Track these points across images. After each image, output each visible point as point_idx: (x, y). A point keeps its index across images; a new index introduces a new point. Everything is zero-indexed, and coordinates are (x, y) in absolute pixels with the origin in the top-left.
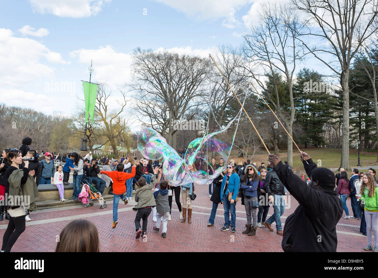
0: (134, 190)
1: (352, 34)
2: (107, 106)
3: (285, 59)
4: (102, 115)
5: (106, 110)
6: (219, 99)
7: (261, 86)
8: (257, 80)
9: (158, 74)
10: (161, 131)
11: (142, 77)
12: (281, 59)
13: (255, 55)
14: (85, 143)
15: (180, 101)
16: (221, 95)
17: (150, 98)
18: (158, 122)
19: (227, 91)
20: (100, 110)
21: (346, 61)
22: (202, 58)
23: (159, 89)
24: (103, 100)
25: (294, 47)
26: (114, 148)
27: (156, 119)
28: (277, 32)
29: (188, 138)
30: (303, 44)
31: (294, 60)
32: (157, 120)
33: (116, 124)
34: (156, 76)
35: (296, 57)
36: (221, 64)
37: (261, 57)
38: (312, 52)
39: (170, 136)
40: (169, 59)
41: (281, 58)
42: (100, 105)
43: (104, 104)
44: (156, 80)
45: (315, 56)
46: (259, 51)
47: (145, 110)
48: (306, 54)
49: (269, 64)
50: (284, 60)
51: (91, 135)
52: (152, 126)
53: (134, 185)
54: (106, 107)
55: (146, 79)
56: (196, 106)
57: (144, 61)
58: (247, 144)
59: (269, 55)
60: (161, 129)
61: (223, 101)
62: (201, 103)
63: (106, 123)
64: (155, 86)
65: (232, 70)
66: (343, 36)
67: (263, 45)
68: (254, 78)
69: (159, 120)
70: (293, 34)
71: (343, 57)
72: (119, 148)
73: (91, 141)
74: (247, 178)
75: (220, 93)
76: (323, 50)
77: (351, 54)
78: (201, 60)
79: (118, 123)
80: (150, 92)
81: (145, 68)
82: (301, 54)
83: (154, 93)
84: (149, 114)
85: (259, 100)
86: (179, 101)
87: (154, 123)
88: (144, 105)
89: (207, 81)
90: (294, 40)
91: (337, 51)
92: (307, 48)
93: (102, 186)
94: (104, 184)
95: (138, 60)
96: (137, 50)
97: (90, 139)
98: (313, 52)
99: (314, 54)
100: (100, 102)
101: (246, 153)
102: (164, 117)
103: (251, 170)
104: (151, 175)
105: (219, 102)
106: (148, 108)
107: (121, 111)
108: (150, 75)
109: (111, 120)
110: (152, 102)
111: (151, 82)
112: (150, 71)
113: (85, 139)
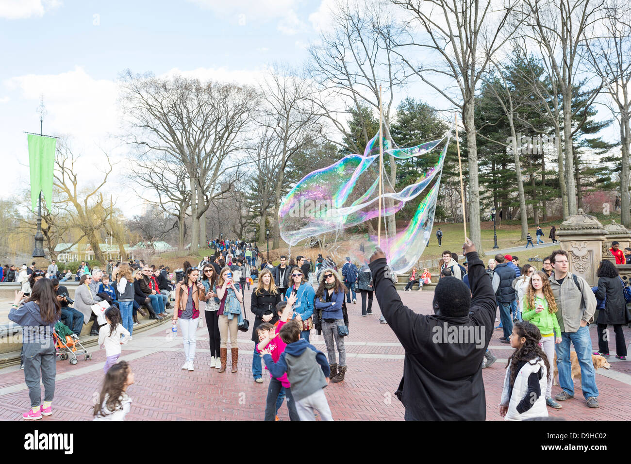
0: (135, 322)
1: (475, 44)
2: (76, 175)
3: (376, 84)
4: (68, 191)
5: (75, 183)
6: (274, 154)
7: (341, 130)
8: (333, 120)
9: (165, 115)
10: (178, 214)
11: (139, 122)
12: (370, 86)
13: (329, 80)
14: (40, 244)
15: (208, 160)
16: (277, 147)
18: (172, 197)
19: (286, 139)
20: (63, 184)
21: (468, 86)
22: (240, 86)
23: (169, 141)
24: (68, 165)
25: (390, 65)
26: (95, 248)
27: (168, 193)
28: (362, 41)
29: (225, 222)
30: (403, 59)
31: (391, 86)
32: (170, 195)
33: (97, 206)
34: (163, 118)
35: (394, 82)
36: (273, 94)
37: (339, 83)
38: (417, 73)
39: (194, 221)
40: (185, 89)
41: (370, 84)
42: (63, 173)
43: (72, 171)
44: (163, 125)
45: (423, 79)
46: (334, 72)
47: (147, 177)
48: (407, 76)
49: (351, 94)
50: (374, 86)
51: (49, 227)
52: (162, 205)
53: (134, 314)
54: (75, 177)
55: (146, 124)
56: (236, 168)
57: (140, 94)
59: (351, 79)
60: (178, 209)
61: (281, 157)
62: (244, 162)
63: (77, 205)
64: (163, 136)
65: (292, 104)
66: (462, 46)
67: (340, 62)
68: (329, 116)
69: (174, 193)
70: (386, 44)
71: (465, 81)
72: (103, 247)
73: (51, 239)
74: (324, 291)
75: (274, 143)
76: (434, 70)
77: (476, 75)
78: (239, 89)
79: (99, 204)
80: (153, 148)
81: (143, 106)
82: (400, 76)
83: (161, 148)
84: (154, 184)
85: (339, 152)
86: (206, 159)
87: (165, 198)
88: (145, 170)
89: (252, 125)
90: (388, 54)
91: (455, 71)
92: (410, 66)
93: (78, 321)
94: (80, 319)
95: (129, 91)
96: (125, 74)
97: (49, 234)
98: (419, 73)
99: (421, 76)
100: (63, 168)
102: (182, 188)
103: (330, 276)
104: (165, 294)
105: (274, 158)
106: (153, 174)
107: (103, 181)
108: (153, 117)
109: (85, 198)
110: (159, 164)
111: (155, 130)
112: (151, 109)
113: (39, 236)
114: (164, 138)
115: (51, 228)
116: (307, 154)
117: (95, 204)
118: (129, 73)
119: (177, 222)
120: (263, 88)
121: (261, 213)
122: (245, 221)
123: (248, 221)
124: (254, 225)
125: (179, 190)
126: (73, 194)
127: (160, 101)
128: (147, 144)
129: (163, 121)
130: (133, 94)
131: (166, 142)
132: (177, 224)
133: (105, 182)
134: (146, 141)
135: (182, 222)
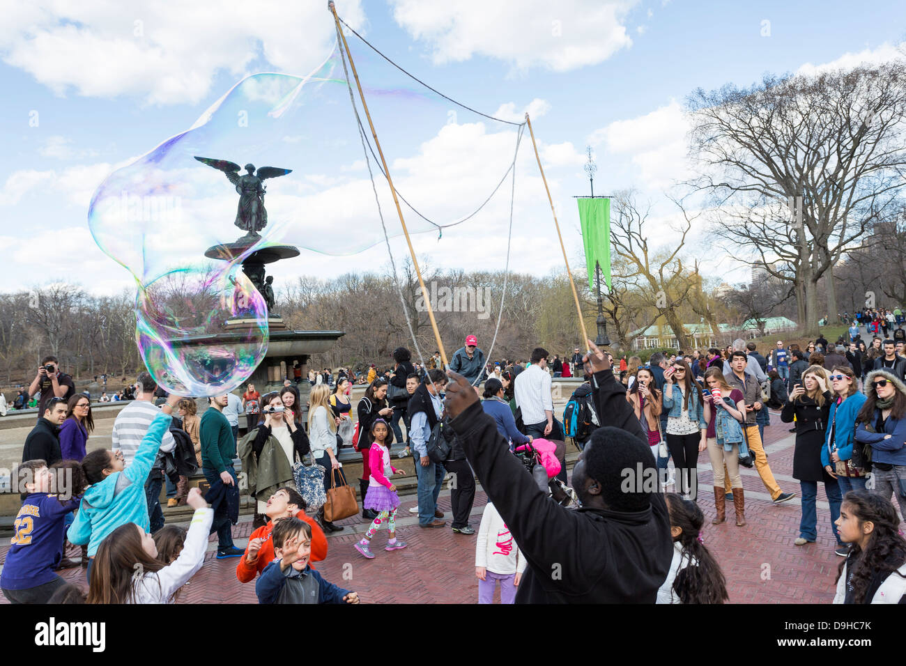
2: (646, 239)
4: (638, 261)
5: (645, 249)
10: (793, 275)
11: (714, 158)
14: (603, 330)
18: (782, 253)
20: (631, 252)
22: (875, 67)
23: (760, 176)
24: (634, 227)
26: (677, 330)
27: (776, 248)
32: (779, 251)
33: (674, 277)
34: (754, 144)
39: (809, 285)
42: (629, 239)
43: (640, 236)
44: (755, 155)
47: (744, 231)
51: (616, 309)
52: (767, 266)
54: (645, 243)
55: (724, 158)
56: (871, 199)
57: (718, 118)
60: (792, 270)
63: (650, 277)
64: (751, 170)
69: (784, 248)
72: (690, 328)
73: (620, 322)
78: (874, 74)
79: (677, 274)
80: (738, 189)
81: (722, 133)
83: (748, 188)
84: (752, 238)
87: (770, 256)
88: (738, 221)
95: (703, 117)
96: (695, 96)
97: (618, 316)
100: (629, 233)
103: (883, 384)
106: (749, 225)
107: (681, 243)
108: (738, 145)
109: (659, 268)
110: (756, 210)
111: (737, 163)
112: (736, 136)
113: (600, 321)
114: (753, 173)
115: (618, 309)
117: (671, 275)
118: (700, 93)
119: (792, 289)
125: (791, 243)
126: (644, 265)
127: (748, 121)
128: (728, 186)
129: (753, 147)
130: (709, 120)
131: (755, 177)
132: (794, 292)
133: (683, 244)
134: (727, 181)
135: (801, 287)
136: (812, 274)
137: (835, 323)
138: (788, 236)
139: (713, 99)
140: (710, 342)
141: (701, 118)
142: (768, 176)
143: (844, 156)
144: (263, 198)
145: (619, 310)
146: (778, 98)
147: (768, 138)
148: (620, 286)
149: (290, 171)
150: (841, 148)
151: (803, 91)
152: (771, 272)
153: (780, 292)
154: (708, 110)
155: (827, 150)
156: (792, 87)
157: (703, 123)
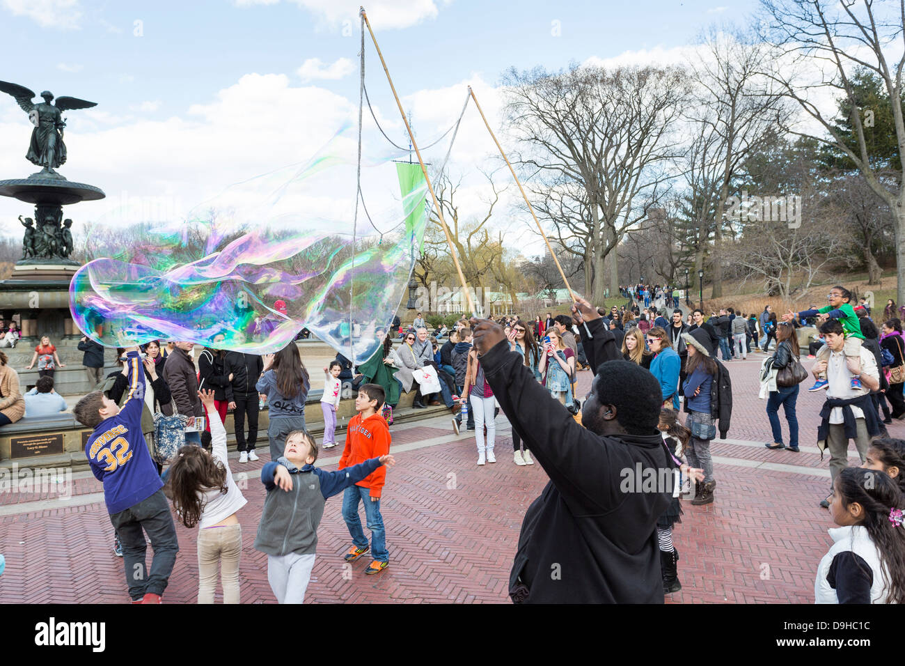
3: (875, 33)
4: (448, 228)
5: (455, 218)
6: (714, 161)
7: (813, 115)
8: (801, 102)
9: (560, 123)
10: (583, 252)
11: (524, 135)
12: (864, 37)
13: (791, 38)
14: (414, 293)
16: (718, 153)
17: (550, 178)
18: (575, 230)
19: (730, 138)
20: (442, 219)
22: (663, 68)
23: (563, 157)
24: (447, 196)
27: (570, 225)
29: (647, 261)
32: (572, 227)
33: (481, 246)
34: (558, 127)
36: (711, 74)
37: (808, 41)
39: (597, 260)
40: (583, 84)
41: (865, 34)
43: (451, 204)
44: (558, 136)
46: (801, 24)
47: (543, 207)
49: (832, 55)
50: (872, 37)
51: (427, 274)
52: (562, 242)
54: (455, 211)
55: (533, 136)
56: (653, 186)
57: (528, 98)
58: (787, 262)
59: (830, 31)
60: (583, 246)
61: (724, 167)
62: (664, 177)
63: (459, 246)
64: (554, 150)
65: (739, 84)
68: (793, 96)
69: (577, 225)
73: (429, 286)
78: (661, 74)
79: (484, 243)
80: (543, 167)
81: (531, 112)
83: (552, 167)
84: (551, 215)
85: (822, 149)
86: (617, 176)
87: (566, 232)
88: (539, 197)
95: (514, 95)
96: (508, 74)
100: (441, 201)
101: (788, 285)
105: (715, 168)
106: (549, 201)
107: (488, 214)
108: (544, 126)
109: (468, 237)
110: (556, 188)
111: (544, 143)
112: (543, 116)
113: (412, 285)
114: (557, 153)
115: (429, 274)
116: (768, 157)
117: (478, 244)
118: (513, 72)
119: (581, 263)
120: (695, 66)
121: (696, 247)
122: (677, 259)
123: (681, 259)
124: (690, 264)
125: (583, 220)
126: (454, 233)
127: (554, 103)
128: (535, 163)
129: (557, 129)
130: (520, 98)
131: (559, 158)
132: (582, 266)
133: (490, 215)
134: (534, 159)
135: (589, 263)
136: (601, 250)
137: (616, 296)
138: (581, 215)
139: (525, 79)
140: (507, 310)
141: (514, 96)
142: (570, 158)
143: (633, 145)
144: (61, 130)
145: (429, 276)
146: (581, 85)
147: (571, 122)
148: (432, 253)
149: (95, 104)
150: (631, 137)
151: (602, 81)
152: (565, 247)
153: (569, 265)
154: (520, 89)
155: (619, 138)
156: (594, 77)
157: (515, 101)
